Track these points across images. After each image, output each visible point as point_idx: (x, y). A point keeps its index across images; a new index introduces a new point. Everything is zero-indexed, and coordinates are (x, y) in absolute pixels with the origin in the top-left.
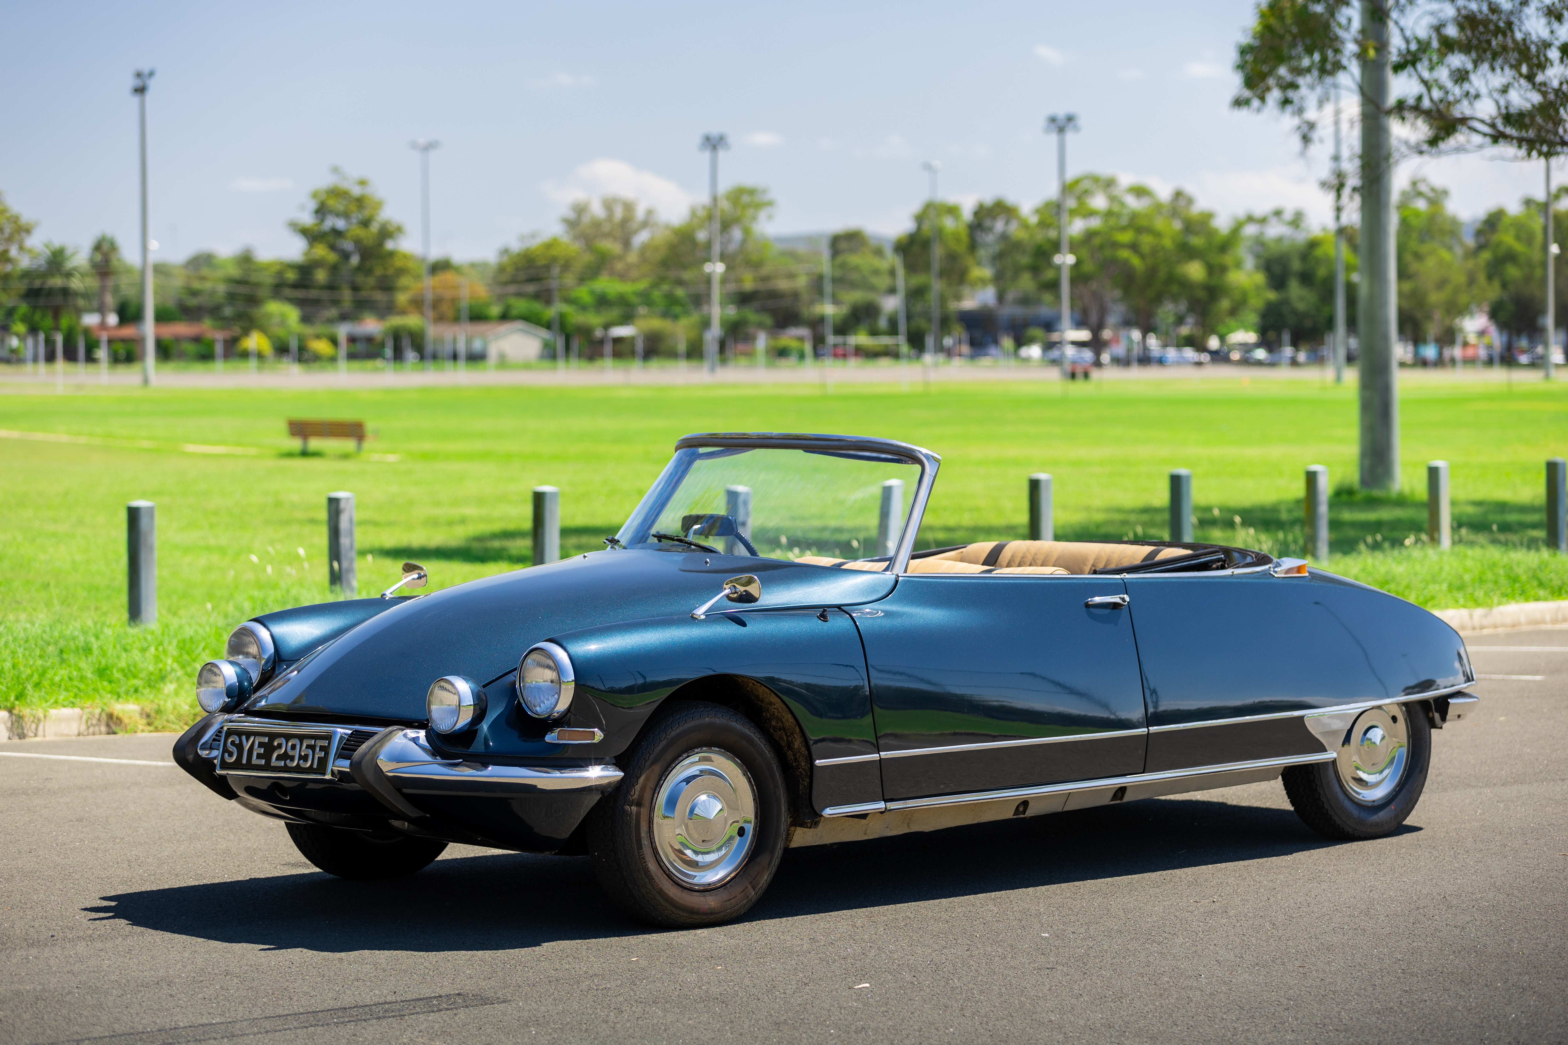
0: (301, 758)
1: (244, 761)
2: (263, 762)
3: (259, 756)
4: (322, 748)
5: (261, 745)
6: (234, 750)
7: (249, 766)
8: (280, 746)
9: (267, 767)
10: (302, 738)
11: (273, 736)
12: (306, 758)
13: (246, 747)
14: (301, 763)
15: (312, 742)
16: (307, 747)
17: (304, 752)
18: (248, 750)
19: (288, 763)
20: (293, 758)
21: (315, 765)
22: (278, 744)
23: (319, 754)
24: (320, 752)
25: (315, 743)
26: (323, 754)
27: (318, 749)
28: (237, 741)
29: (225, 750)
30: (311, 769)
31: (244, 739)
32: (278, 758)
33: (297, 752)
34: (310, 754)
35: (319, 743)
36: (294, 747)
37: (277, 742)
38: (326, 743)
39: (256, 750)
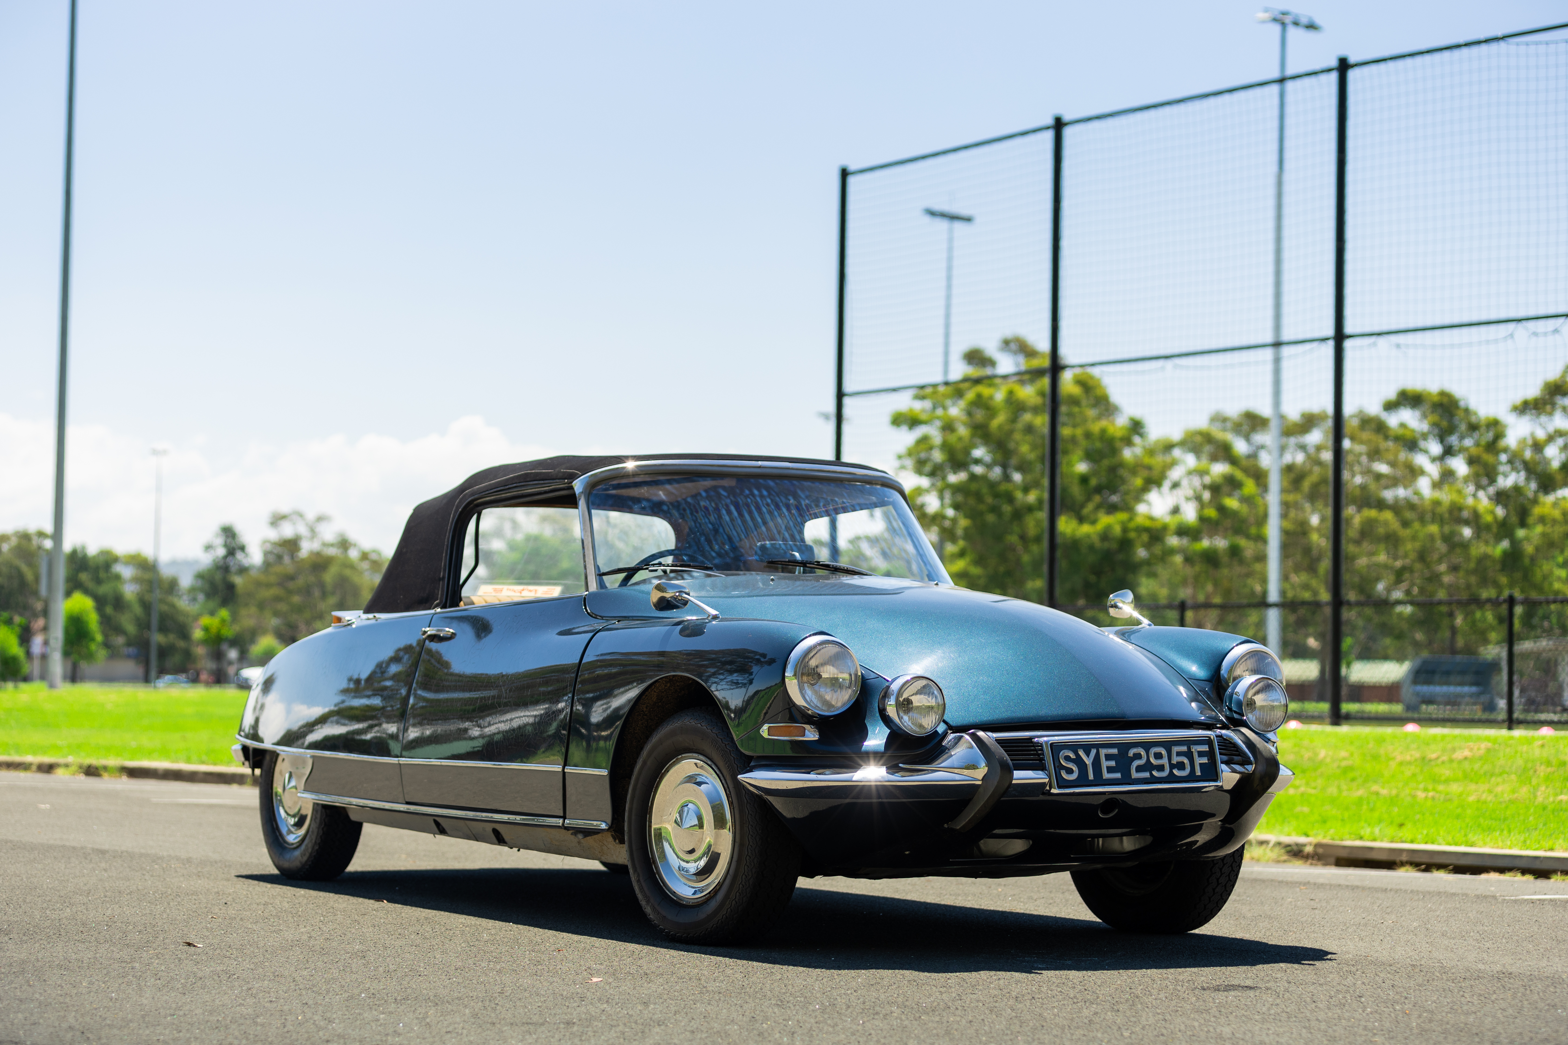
0: (1172, 766)
1: (1091, 777)
2: (1118, 775)
3: (1110, 770)
4: (1201, 754)
5: (1108, 757)
6: (1071, 765)
7: (1099, 781)
8: (1138, 756)
9: (1127, 780)
10: (1168, 745)
11: (1124, 747)
12: (1181, 765)
13: (1088, 761)
14: (1175, 772)
15: (1184, 748)
16: (1179, 754)
17: (1175, 759)
18: (1093, 764)
19: (1155, 773)
20: (1161, 768)
21: (1198, 773)
22: (1134, 754)
23: (1199, 761)
24: (1200, 758)
25: (1189, 748)
26: (1205, 760)
27: (1196, 755)
28: (1072, 756)
29: (1059, 767)
30: (1192, 778)
31: (1081, 753)
32: (1139, 769)
33: (1165, 761)
34: (1186, 761)
35: (1195, 749)
36: (1158, 756)
37: (1131, 752)
38: (1205, 748)
39: (1105, 764)
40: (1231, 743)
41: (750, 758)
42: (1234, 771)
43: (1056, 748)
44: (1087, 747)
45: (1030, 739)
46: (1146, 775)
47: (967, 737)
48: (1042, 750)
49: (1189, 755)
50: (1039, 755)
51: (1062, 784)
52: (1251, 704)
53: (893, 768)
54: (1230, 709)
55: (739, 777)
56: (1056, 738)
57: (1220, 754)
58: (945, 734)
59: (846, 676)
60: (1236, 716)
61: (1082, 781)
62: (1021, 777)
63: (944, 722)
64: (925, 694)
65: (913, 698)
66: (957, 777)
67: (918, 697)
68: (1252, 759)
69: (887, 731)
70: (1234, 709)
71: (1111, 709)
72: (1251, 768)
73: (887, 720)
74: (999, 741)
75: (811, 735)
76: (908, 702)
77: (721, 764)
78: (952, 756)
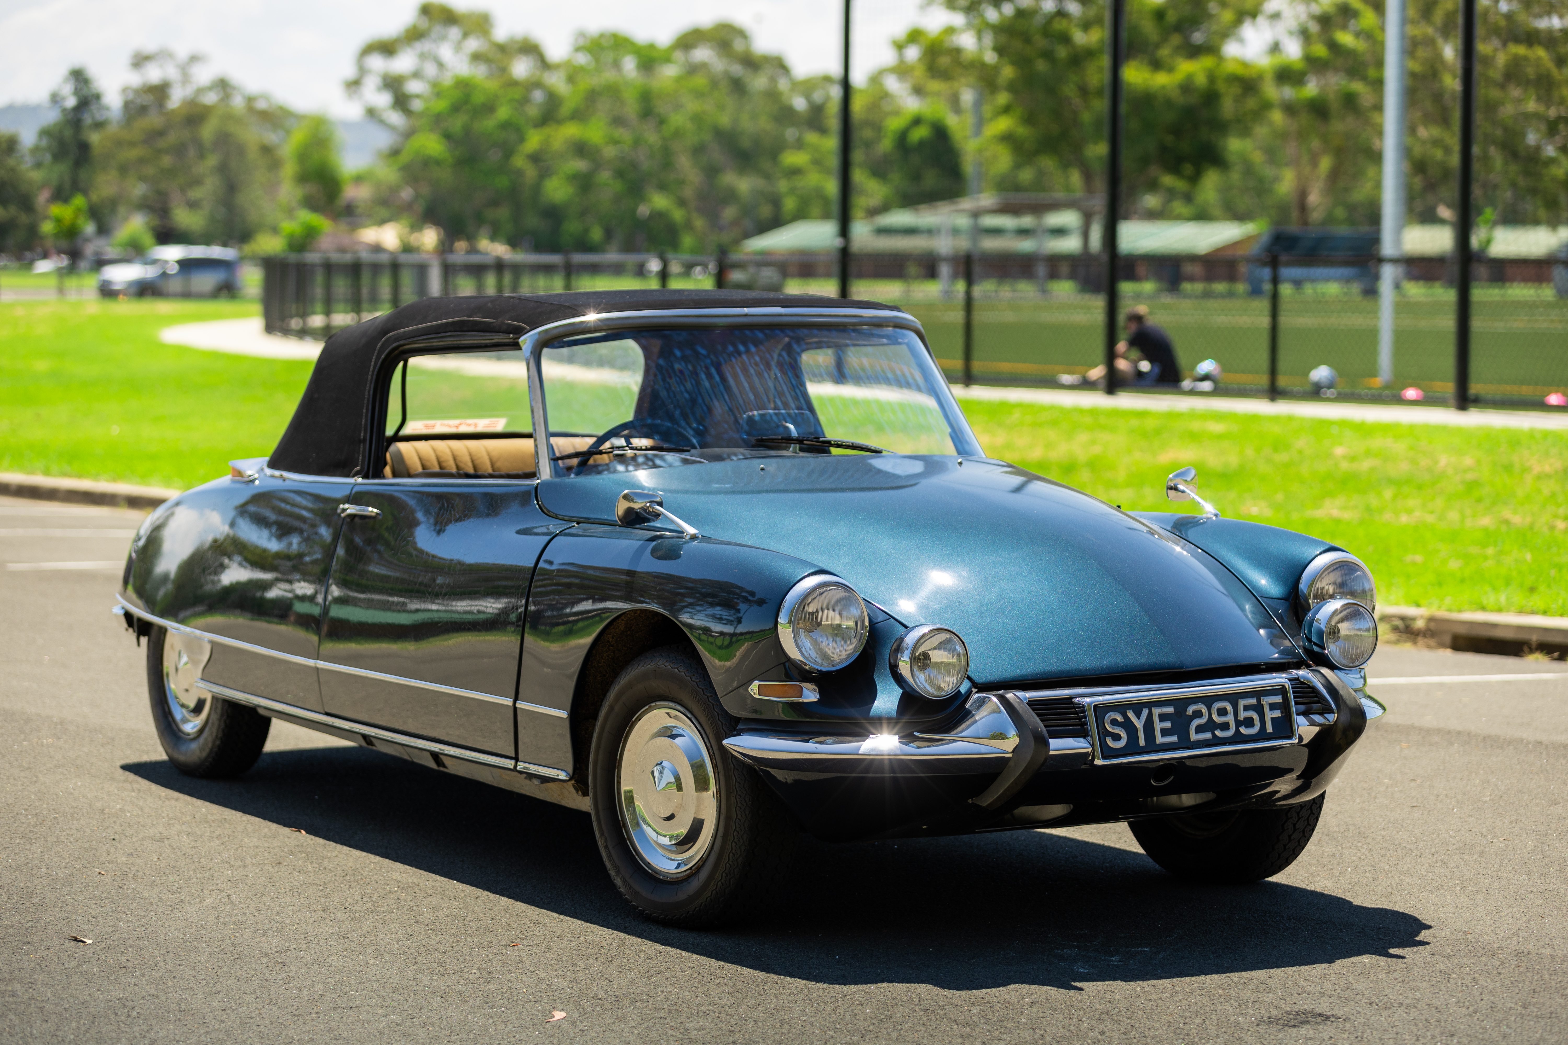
0: (1238, 724)
1: (1142, 742)
2: (1174, 739)
3: (1165, 732)
4: (1273, 707)
5: (1163, 718)
6: (1118, 730)
7: (1152, 747)
8: (1198, 714)
9: (1184, 743)
10: (1233, 698)
11: (1181, 704)
12: (1249, 722)
13: (1139, 724)
14: (1243, 730)
15: (1253, 701)
16: (1247, 708)
17: (1242, 715)
18: (1144, 727)
19: (1218, 733)
20: (1225, 726)
21: (1269, 729)
22: (1193, 712)
23: (1270, 715)
24: (1272, 712)
25: (1259, 701)
26: (1277, 714)
27: (1266, 708)
28: (1120, 719)
29: (1104, 733)
30: (1262, 736)
31: (1131, 714)
32: (1200, 729)
33: (1230, 718)
34: (1256, 717)
35: (1266, 701)
36: (1222, 712)
37: (1190, 710)
38: (1278, 699)
39: (1158, 726)
40: (1309, 687)
41: (738, 720)
42: (1313, 723)
43: (1101, 710)
44: (1137, 707)
45: (1069, 699)
46: (1208, 735)
47: (995, 699)
48: (1084, 712)
49: (1259, 709)
50: (1080, 719)
51: (1108, 753)
52: (1334, 632)
53: (908, 737)
54: (1309, 640)
55: (725, 742)
56: (1101, 698)
57: (1296, 703)
58: (969, 693)
59: (851, 624)
60: (1315, 648)
61: (1133, 748)
62: (1059, 747)
63: (969, 678)
64: (944, 649)
65: (930, 652)
66: (983, 749)
67: (936, 652)
68: (1333, 705)
69: (900, 691)
70: (1314, 639)
71: (1166, 657)
72: (1332, 718)
73: (899, 679)
74: (1032, 703)
75: (810, 694)
76: (926, 656)
77: (703, 719)
78: (976, 722)
